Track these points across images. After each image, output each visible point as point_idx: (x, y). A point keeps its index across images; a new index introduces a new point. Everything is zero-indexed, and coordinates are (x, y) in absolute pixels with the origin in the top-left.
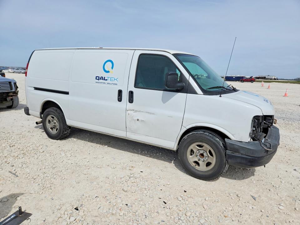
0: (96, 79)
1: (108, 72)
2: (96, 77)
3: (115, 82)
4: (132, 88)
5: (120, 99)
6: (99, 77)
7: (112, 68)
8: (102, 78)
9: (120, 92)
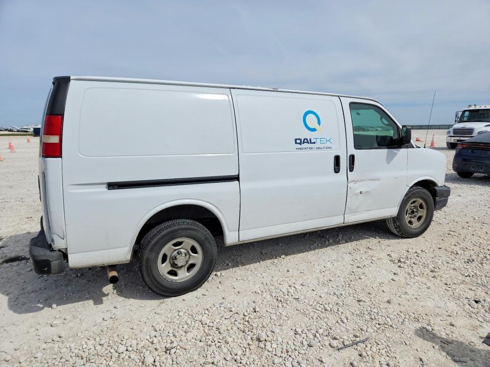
0: (296, 143)
1: (314, 130)
2: (296, 140)
3: (328, 144)
4: (352, 151)
5: (337, 169)
6: (300, 140)
7: (319, 123)
8: (306, 141)
9: (337, 159)
